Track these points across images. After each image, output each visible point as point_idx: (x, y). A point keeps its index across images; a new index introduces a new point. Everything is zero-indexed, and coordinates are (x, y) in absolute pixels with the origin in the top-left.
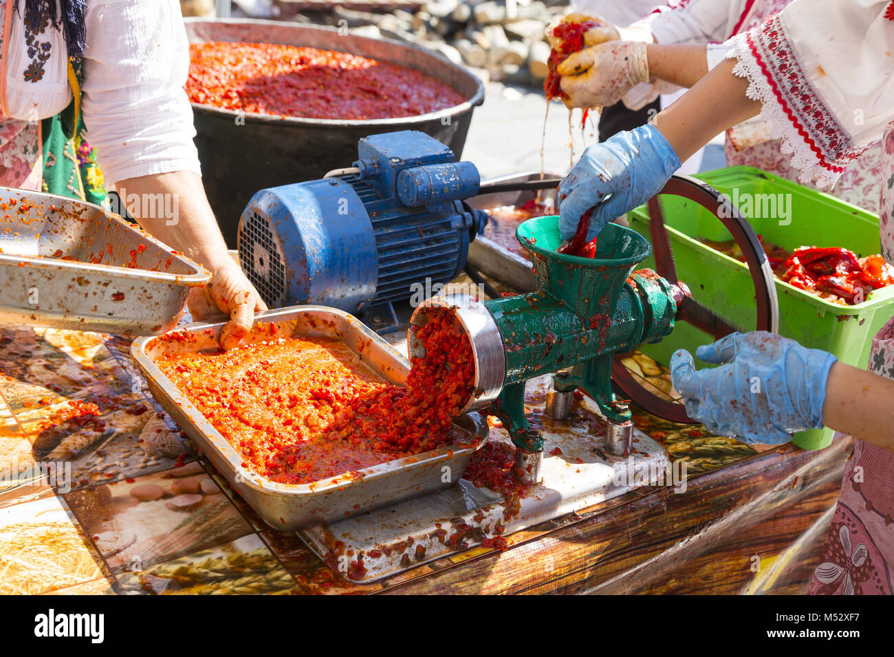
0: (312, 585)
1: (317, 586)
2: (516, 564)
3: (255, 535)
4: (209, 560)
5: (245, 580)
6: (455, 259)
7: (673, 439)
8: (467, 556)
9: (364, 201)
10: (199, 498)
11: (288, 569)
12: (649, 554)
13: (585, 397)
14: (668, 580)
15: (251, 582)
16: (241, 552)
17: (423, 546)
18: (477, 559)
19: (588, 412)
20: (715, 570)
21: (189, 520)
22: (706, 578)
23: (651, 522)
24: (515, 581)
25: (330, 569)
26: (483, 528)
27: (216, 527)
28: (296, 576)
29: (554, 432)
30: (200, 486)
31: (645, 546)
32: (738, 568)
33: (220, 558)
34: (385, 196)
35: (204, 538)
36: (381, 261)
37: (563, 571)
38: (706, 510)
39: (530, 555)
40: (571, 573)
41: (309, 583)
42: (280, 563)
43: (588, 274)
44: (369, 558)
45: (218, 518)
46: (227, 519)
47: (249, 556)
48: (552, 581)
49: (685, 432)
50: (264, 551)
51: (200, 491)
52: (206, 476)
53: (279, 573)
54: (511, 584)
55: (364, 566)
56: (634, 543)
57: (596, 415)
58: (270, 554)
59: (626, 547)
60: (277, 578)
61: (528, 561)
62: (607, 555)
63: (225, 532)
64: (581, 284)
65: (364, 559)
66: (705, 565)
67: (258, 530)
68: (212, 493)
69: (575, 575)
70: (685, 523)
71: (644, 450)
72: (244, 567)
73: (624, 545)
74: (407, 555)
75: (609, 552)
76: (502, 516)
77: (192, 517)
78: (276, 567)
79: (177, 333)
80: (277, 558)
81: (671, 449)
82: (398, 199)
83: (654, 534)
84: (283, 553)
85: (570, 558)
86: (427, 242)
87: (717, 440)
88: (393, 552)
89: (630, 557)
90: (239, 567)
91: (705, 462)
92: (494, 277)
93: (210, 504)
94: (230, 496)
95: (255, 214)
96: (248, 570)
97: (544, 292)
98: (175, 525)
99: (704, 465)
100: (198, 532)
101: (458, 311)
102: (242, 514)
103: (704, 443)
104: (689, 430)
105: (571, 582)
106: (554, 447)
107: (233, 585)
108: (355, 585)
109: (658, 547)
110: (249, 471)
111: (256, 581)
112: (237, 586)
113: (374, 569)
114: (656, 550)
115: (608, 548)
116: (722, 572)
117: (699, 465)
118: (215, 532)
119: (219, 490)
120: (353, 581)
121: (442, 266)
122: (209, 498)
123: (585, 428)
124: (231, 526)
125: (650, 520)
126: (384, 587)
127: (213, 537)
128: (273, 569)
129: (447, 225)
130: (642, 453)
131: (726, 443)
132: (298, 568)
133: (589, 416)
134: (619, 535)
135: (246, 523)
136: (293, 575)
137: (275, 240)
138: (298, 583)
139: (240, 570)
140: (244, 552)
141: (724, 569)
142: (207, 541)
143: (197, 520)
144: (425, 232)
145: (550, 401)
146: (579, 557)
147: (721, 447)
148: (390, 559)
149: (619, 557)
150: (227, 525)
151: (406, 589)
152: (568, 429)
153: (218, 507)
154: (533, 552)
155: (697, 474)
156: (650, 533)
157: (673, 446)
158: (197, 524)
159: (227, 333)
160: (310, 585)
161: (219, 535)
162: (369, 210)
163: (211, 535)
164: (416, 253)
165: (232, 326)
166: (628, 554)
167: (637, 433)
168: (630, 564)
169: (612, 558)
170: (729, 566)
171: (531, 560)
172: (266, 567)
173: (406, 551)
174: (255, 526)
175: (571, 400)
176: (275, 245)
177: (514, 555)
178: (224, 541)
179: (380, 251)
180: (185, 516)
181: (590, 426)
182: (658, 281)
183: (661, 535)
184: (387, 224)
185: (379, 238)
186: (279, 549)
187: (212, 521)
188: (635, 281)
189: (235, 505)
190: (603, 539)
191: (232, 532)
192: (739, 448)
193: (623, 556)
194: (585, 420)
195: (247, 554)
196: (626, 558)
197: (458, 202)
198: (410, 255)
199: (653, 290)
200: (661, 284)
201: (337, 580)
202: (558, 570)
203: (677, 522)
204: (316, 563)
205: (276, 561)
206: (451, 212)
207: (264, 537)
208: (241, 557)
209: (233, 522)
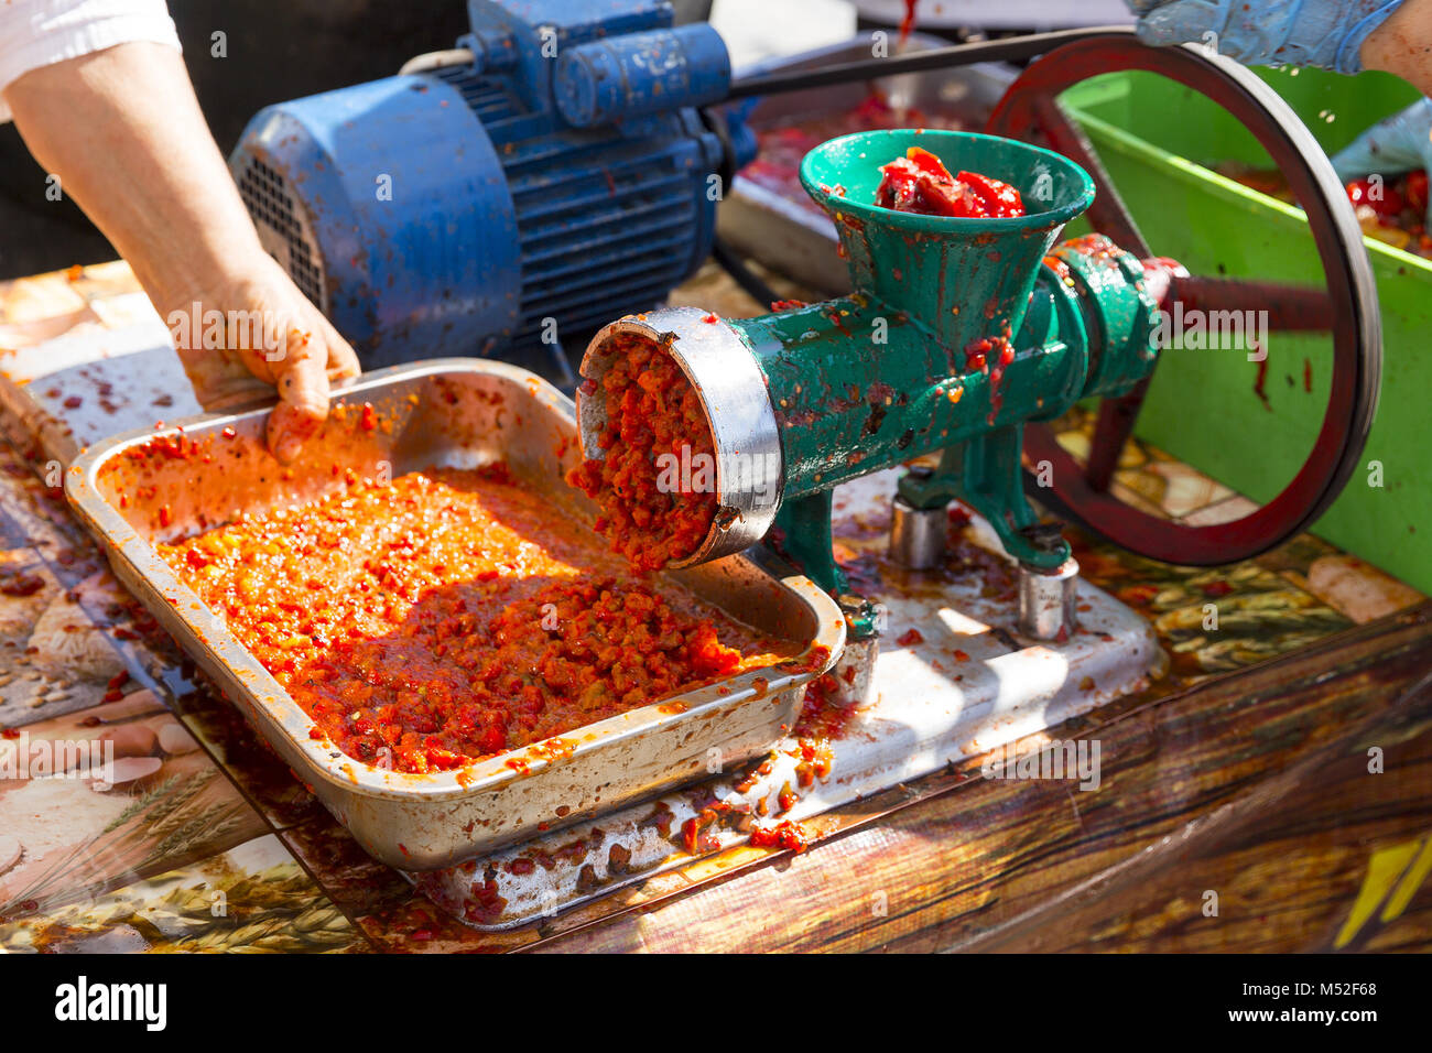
0: (391, 936)
1: (402, 938)
2: (826, 880)
3: (272, 836)
4: (177, 891)
5: (252, 930)
6: (687, 235)
7: (1171, 603)
8: (719, 865)
9: (485, 119)
10: (155, 765)
11: (341, 905)
12: (1119, 851)
13: (976, 520)
14: (1167, 901)
15: (264, 936)
16: (242, 872)
17: (626, 846)
18: (741, 873)
19: (980, 551)
20: (1271, 878)
21: (135, 810)
22: (1251, 895)
23: (1122, 781)
24: (827, 916)
25: (428, 901)
26: (753, 806)
27: (190, 824)
28: (358, 919)
29: (907, 595)
30: (156, 740)
31: (1112, 833)
32: (1323, 871)
33: (200, 888)
34: (530, 106)
35: (165, 849)
36: (528, 247)
37: (929, 891)
38: (1246, 750)
39: (857, 858)
40: (947, 895)
41: (385, 932)
42: (325, 892)
43: (955, 253)
44: (509, 877)
45: (194, 805)
46: (213, 806)
47: (259, 881)
48: (907, 914)
49: (1197, 586)
50: (292, 871)
51: (157, 751)
52: (169, 717)
53: (323, 914)
54: (817, 922)
55: (500, 893)
56: (1086, 828)
57: (997, 557)
58: (303, 874)
59: (1067, 837)
60: (319, 926)
61: (852, 873)
62: (1025, 855)
63: (210, 833)
64: (941, 275)
65: (497, 879)
66: (1247, 867)
67: (278, 826)
68: (182, 753)
69: (956, 899)
70: (1199, 779)
71: (1102, 628)
72: (249, 904)
73: (1064, 831)
74: (589, 867)
75: (1030, 848)
76: (793, 779)
77: (140, 805)
78: (316, 901)
79: (163, 440)
80: (319, 884)
81: (1162, 624)
82: (557, 112)
83: (1131, 806)
84: (332, 872)
85: (945, 863)
86: (624, 202)
87: (1266, 600)
88: (560, 862)
89: (1079, 855)
90: (239, 905)
91: (1240, 649)
92: (780, 271)
93: (178, 776)
94: (221, 759)
95: (256, 163)
96: (258, 910)
97: (865, 297)
98: (106, 823)
99: (1237, 656)
100: (153, 835)
101: (676, 345)
102: (245, 796)
103: (1237, 608)
104: (1204, 580)
105: (948, 915)
106: (905, 629)
107: (225, 942)
108: (483, 934)
109: (1139, 833)
110: (325, 747)
111: (273, 934)
112: (234, 946)
113: (521, 898)
114: (1134, 840)
115: (1029, 840)
116: (1286, 880)
117: (1226, 655)
118: (189, 834)
119: (194, 745)
120: (477, 925)
121: (661, 253)
122: (174, 764)
123: (973, 585)
124: (222, 820)
125: (1118, 776)
126: (543, 935)
127: (184, 845)
128: (310, 907)
129: (667, 164)
130: (1098, 634)
131: (1286, 606)
132: (362, 903)
133: (984, 560)
134: (1050, 810)
135: (253, 812)
136: (351, 918)
137: (299, 214)
138: (361, 933)
139: (242, 910)
140: (250, 874)
141: (1293, 875)
142: (171, 852)
143: (151, 810)
144: (619, 180)
145: (898, 531)
146: (964, 859)
147: (1275, 614)
148: (553, 876)
149: (1052, 859)
150: (216, 818)
151: (591, 939)
152: (936, 588)
153: (195, 782)
154: (863, 853)
155: (1221, 676)
156: (1121, 804)
157: (1170, 617)
158: (151, 819)
159: (278, 429)
160: (386, 937)
161: (197, 840)
162: (498, 140)
163: (178, 841)
164: (602, 228)
165: (288, 414)
166: (1073, 852)
167: (1086, 591)
168: (1077, 872)
169: (1035, 860)
170: (1301, 868)
171: (858, 870)
172: (294, 903)
173: (589, 858)
174: (272, 819)
175: (946, 526)
176: (298, 227)
177: (821, 861)
178: (206, 854)
179: (525, 225)
180: (127, 802)
181: (985, 580)
182: (1117, 260)
183: (1144, 808)
184: (537, 168)
185: (519, 199)
186: (323, 863)
187: (183, 810)
188: (1066, 263)
189: (230, 777)
190: (1014, 820)
191: (224, 832)
192: (1315, 617)
193: (1061, 856)
194: (974, 568)
195: (256, 877)
196: (1067, 859)
197: (689, 114)
198: (591, 232)
199: (1104, 280)
200: (1123, 268)
201: (443, 924)
202: (918, 890)
203: (1177, 779)
204: (399, 891)
205: (316, 890)
206: (675, 134)
207: (290, 840)
208: (242, 884)
209: (226, 811)
